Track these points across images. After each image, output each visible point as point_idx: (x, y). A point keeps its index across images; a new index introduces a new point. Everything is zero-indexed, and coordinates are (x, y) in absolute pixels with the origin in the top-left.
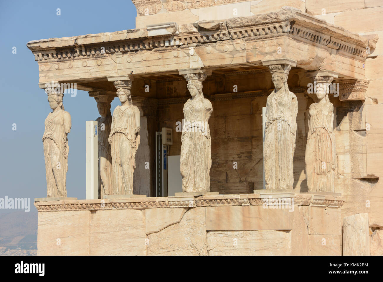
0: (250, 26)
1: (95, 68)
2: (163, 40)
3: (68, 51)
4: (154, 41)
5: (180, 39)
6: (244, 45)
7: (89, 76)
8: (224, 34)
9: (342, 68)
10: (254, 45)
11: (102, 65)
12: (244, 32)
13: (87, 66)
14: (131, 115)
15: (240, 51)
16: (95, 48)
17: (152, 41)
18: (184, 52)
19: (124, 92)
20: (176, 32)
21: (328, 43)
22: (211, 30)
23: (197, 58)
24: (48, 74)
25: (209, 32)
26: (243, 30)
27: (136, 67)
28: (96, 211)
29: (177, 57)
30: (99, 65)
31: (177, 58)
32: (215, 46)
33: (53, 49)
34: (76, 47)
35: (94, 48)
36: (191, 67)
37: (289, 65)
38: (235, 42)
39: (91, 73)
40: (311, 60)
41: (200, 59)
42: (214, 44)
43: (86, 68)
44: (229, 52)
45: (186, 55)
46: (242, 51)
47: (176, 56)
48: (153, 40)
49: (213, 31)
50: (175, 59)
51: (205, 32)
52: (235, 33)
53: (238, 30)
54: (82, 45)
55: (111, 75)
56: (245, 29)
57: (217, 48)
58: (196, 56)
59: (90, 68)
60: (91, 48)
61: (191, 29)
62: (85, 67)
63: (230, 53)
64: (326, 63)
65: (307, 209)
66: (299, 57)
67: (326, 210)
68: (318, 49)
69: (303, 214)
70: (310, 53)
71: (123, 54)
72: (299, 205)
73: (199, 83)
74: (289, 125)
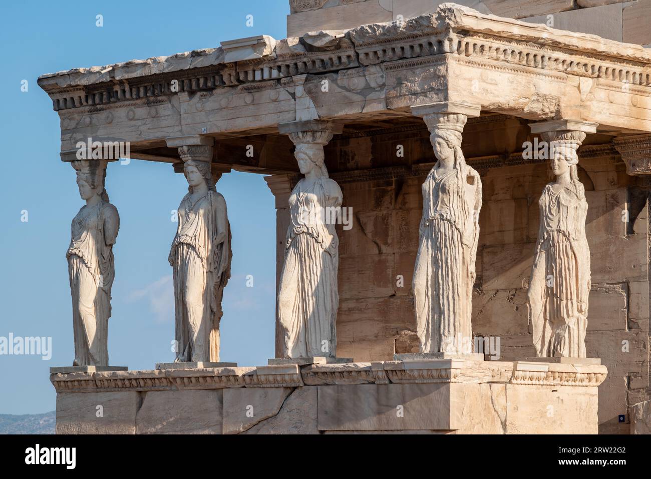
0: (389, 41)
1: (146, 123)
2: (251, 68)
3: (104, 92)
4: (238, 71)
5: (279, 68)
6: (382, 77)
7: (137, 138)
8: (349, 57)
9: (610, 114)
10: (399, 76)
11: (158, 117)
12: (380, 53)
13: (135, 118)
14: (207, 212)
15: (376, 89)
16: (146, 85)
17: (234, 72)
18: (287, 91)
19: (196, 166)
21: (565, 67)
22: (327, 49)
23: (308, 101)
24: (75, 135)
25: (323, 53)
26: (379, 49)
27: (211, 120)
28: (146, 392)
29: (275, 101)
30: (154, 117)
31: (276, 103)
32: (336, 79)
33: (80, 89)
34: (114, 84)
35: (143, 85)
36: (298, 120)
38: (368, 71)
39: (141, 133)
40: (520, 101)
41: (312, 105)
42: (334, 75)
43: (133, 123)
44: (359, 91)
45: (290, 97)
46: (379, 89)
47: (274, 98)
48: (236, 70)
49: (331, 50)
50: (272, 105)
51: (318, 53)
52: (367, 54)
53: (370, 50)
54: (124, 81)
55: (172, 136)
56: (382, 48)
57: (339, 82)
58: (305, 98)
59: (139, 123)
60: (139, 86)
62: (131, 120)
63: (361, 92)
64: (562, 105)
65: (502, 391)
66: (487, 98)
67: (556, 391)
68: (542, 79)
69: (492, 399)
70: (519, 88)
71: (191, 96)
72: (481, 382)
73: (317, 149)
74: (457, 229)
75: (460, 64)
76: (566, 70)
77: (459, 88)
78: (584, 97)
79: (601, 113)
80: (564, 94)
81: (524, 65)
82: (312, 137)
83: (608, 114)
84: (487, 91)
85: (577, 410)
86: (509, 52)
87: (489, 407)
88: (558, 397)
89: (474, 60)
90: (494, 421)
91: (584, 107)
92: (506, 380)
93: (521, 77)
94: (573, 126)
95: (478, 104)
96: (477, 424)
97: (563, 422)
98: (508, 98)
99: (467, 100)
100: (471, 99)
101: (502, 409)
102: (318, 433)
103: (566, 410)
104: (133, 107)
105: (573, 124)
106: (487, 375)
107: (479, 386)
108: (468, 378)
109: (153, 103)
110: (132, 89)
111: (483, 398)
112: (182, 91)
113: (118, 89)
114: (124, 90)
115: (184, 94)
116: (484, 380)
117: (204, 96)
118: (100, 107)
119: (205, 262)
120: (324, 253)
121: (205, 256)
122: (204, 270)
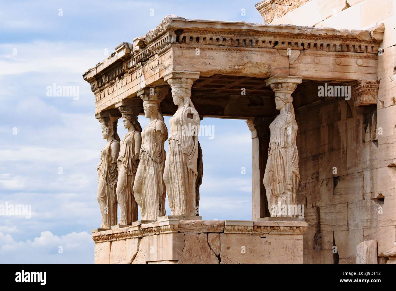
0: (155, 40)
1: (112, 95)
2: (129, 61)
5: (134, 59)
6: (158, 60)
8: (149, 50)
9: (316, 71)
10: (162, 59)
14: (129, 142)
15: (157, 67)
17: (125, 64)
18: (138, 72)
19: (126, 117)
20: (131, 52)
21: (272, 45)
23: (143, 77)
24: (98, 105)
28: (112, 242)
29: (137, 78)
30: (113, 92)
32: (149, 63)
36: (141, 88)
37: (184, 78)
38: (155, 57)
39: (111, 101)
40: (237, 67)
41: (144, 79)
42: (148, 61)
45: (139, 75)
47: (136, 76)
50: (136, 80)
52: (152, 48)
53: (153, 46)
55: (117, 101)
56: (155, 43)
57: (149, 65)
59: (110, 96)
61: (135, 47)
62: (109, 94)
63: (154, 70)
64: (273, 68)
65: (216, 238)
66: (206, 68)
67: (265, 237)
68: (253, 54)
69: (208, 243)
70: (233, 60)
71: (119, 79)
72: (199, 233)
73: (152, 104)
74: (179, 144)
75: (182, 49)
76: (274, 46)
77: (182, 63)
78: (291, 62)
79: (307, 70)
80: (274, 61)
81: (237, 46)
82: (148, 98)
83: (314, 71)
84: (206, 63)
85: (283, 248)
86: (221, 39)
87: (205, 247)
88: (267, 241)
89: (193, 47)
90: (210, 255)
91: (293, 68)
92: (220, 231)
93: (235, 53)
94: (281, 80)
95: (198, 72)
96: (195, 257)
97: (270, 255)
98: (224, 67)
99: (188, 70)
100: (191, 69)
101: (217, 248)
102: (145, 263)
103: (273, 248)
104: (109, 87)
105: (280, 79)
106: (203, 228)
107: (198, 235)
108: (188, 230)
109: (112, 84)
110: (106, 77)
111: (200, 241)
112: (116, 77)
113: (103, 78)
114: (104, 78)
115: (117, 78)
116: (202, 231)
117: (122, 78)
118: (101, 88)
119: (127, 170)
120: (153, 162)
121: (127, 166)
122: (126, 175)
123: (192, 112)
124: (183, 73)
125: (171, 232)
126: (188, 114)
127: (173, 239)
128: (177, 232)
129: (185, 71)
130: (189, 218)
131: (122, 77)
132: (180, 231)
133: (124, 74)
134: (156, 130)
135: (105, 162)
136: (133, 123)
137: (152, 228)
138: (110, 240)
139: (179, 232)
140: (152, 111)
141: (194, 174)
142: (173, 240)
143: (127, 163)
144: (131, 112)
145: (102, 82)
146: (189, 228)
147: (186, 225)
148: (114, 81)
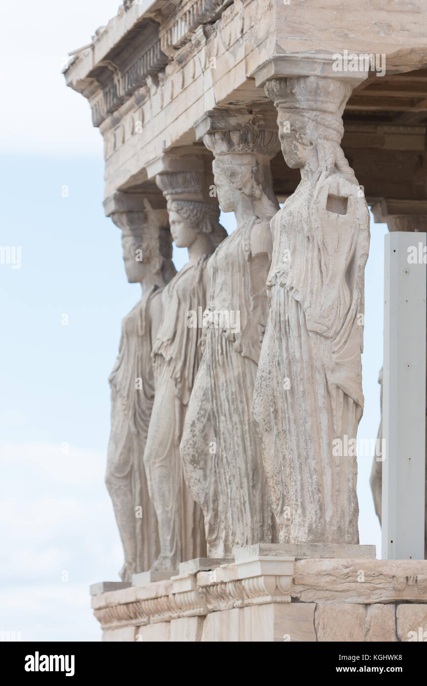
1: (140, 139)
14: (188, 294)
19: (178, 212)
23: (209, 75)
31: (195, 83)
32: (221, 30)
44: (232, 49)
45: (201, 70)
50: (194, 86)
57: (223, 34)
58: (208, 71)
71: (156, 82)
72: (367, 601)
74: (297, 302)
84: (390, 26)
104: (132, 111)
106: (381, 586)
107: (361, 609)
108: (327, 594)
109: (140, 101)
110: (122, 77)
111: (371, 631)
112: (145, 76)
113: (116, 81)
114: (119, 81)
115: (149, 81)
116: (376, 597)
117: (163, 80)
118: (116, 114)
119: (179, 386)
120: (240, 359)
121: (178, 375)
122: (177, 403)
123: (343, 193)
124: (311, 61)
125: (268, 599)
126: (330, 198)
127: (275, 624)
128: (290, 599)
129: (318, 52)
130: (334, 552)
131: (160, 75)
132: (299, 595)
133: (167, 64)
134: (253, 255)
135: (132, 361)
136: (204, 230)
137: (223, 586)
138: (134, 621)
139: (295, 600)
140: (240, 189)
141: (351, 401)
142: (275, 629)
143: (180, 364)
144: (195, 192)
145: (115, 95)
146: (330, 587)
147: (319, 574)
148: (142, 90)
